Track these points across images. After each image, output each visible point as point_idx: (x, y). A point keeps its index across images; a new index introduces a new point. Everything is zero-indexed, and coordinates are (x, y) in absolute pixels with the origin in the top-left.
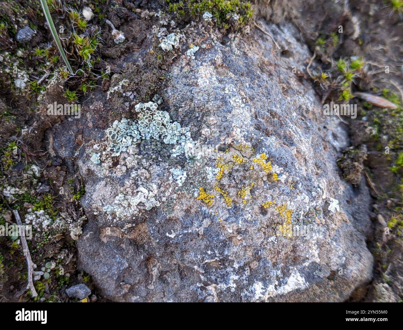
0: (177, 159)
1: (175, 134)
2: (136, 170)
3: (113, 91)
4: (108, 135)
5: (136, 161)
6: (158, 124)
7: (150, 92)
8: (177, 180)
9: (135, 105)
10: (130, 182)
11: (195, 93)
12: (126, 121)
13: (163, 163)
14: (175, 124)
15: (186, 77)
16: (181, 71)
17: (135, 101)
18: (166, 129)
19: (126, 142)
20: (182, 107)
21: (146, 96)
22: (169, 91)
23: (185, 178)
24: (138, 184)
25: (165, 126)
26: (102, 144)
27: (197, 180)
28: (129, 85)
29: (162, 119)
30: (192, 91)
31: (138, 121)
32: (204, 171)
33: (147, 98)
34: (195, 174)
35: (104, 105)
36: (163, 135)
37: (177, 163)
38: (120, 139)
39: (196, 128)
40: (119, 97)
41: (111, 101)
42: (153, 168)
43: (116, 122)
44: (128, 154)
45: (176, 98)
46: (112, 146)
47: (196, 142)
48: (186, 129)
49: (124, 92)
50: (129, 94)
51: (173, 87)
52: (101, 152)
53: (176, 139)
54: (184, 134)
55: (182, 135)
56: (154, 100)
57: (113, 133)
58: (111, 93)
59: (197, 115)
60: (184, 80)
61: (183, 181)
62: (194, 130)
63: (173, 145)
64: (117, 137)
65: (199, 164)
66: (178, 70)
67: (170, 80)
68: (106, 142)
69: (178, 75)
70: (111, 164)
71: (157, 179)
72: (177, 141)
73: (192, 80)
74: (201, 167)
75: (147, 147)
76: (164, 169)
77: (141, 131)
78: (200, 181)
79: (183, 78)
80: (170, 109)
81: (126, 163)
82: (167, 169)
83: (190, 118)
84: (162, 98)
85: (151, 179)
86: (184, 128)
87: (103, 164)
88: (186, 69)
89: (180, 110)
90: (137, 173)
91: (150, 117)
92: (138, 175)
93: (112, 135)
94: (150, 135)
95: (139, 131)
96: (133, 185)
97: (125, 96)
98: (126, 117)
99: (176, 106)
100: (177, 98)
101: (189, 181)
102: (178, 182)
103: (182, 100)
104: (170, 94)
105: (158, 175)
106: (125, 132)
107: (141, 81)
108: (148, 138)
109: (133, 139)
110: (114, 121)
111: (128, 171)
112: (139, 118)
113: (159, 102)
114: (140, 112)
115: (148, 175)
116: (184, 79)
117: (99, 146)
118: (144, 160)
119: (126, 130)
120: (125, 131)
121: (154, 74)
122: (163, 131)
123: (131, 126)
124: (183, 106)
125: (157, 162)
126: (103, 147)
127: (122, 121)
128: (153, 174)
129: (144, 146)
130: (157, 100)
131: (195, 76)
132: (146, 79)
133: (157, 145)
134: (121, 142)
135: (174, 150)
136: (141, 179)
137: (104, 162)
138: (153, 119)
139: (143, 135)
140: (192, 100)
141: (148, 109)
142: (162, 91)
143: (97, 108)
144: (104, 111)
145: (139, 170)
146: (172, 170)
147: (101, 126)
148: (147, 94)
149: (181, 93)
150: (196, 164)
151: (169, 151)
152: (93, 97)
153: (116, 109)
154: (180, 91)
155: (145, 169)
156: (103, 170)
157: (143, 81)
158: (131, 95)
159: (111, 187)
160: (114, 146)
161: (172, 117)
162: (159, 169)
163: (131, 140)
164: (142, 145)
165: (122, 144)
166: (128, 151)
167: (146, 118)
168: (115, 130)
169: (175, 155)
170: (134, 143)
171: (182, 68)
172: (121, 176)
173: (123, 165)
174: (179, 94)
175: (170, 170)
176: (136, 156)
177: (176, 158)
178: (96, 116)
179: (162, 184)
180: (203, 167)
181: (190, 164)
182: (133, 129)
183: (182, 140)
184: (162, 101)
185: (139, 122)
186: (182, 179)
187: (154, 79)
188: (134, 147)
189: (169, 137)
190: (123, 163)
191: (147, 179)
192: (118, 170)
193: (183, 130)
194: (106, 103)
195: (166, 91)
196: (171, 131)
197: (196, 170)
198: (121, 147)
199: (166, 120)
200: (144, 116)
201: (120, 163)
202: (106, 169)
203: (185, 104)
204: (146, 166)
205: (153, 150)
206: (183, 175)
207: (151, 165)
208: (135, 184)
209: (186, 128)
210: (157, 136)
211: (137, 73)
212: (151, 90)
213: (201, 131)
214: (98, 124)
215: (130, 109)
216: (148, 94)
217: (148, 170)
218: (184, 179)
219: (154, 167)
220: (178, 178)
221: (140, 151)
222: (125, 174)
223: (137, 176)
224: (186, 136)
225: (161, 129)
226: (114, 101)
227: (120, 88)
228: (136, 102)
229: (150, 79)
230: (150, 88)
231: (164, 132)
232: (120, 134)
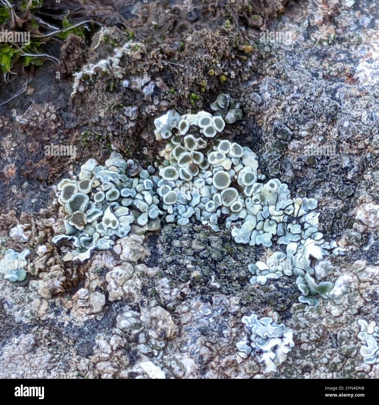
0: (267, 290)
1: (269, 218)
2: (136, 308)
3: (91, 72)
4: (61, 199)
5: (138, 282)
6: (221, 180)
7: (205, 83)
8: (261, 352)
9: (156, 116)
10: (112, 342)
11: (346, 97)
12: (122, 161)
13: (223, 297)
14: (272, 185)
15: (322, 56)
16: (307, 37)
17: (156, 102)
18: (245, 198)
19: (114, 223)
20: (300, 138)
21: (191, 92)
22: (264, 87)
23: (287, 350)
24: (135, 352)
25: (240, 190)
26: (39, 223)
27: (325, 360)
28: (143, 55)
29: (233, 166)
30: (335, 91)
31: (157, 170)
32: (351, 332)
33: (196, 100)
34: (319, 342)
35: (59, 115)
36: (233, 217)
37: (265, 303)
38: (95, 213)
39: (339, 202)
40: (108, 88)
41: (83, 102)
42: (190, 309)
43: (90, 165)
44: (116, 257)
45: (284, 110)
46: (68, 230)
47: (334, 244)
48: (304, 204)
49: (127, 76)
50: (139, 82)
51: (278, 76)
52: (33, 248)
53: (272, 230)
54: (298, 218)
55: (291, 219)
56: (214, 108)
57: (76, 194)
58: (86, 77)
59: (346, 163)
60: (313, 61)
61: (282, 360)
62: (332, 207)
63: (259, 249)
64: (89, 207)
65: (335, 311)
66: (298, 33)
67: (271, 56)
68: (52, 219)
69: (296, 46)
70: (57, 283)
71: (198, 342)
72: (275, 238)
73: (339, 65)
74: (342, 319)
75: (176, 243)
76: (225, 314)
77: (164, 197)
78: (335, 365)
79: (310, 55)
80: (263, 143)
81: (106, 283)
82: (235, 315)
83: (323, 170)
84: (241, 107)
85: (178, 340)
86: (298, 200)
87: (33, 283)
88: (322, 33)
89: (294, 144)
90: (138, 318)
91: (196, 157)
92: (140, 325)
93: (72, 199)
94: (190, 211)
95: (159, 197)
96: (119, 353)
97: (129, 89)
98: (121, 152)
99: (283, 132)
100: (288, 109)
101: (298, 361)
102: (266, 357)
103: (301, 117)
104: (267, 95)
105: (204, 332)
106: (114, 194)
107: (182, 49)
108: (184, 221)
109: (136, 218)
110: (84, 162)
111: (110, 310)
112: (163, 158)
113: (231, 116)
114: (168, 141)
115: (170, 326)
116: (313, 59)
117: (29, 228)
118: (165, 281)
119: (119, 188)
120: (114, 189)
121: (224, 33)
122: (232, 204)
123: (136, 180)
124: (304, 133)
125: (203, 292)
126: (42, 234)
127: (108, 162)
128: (188, 327)
129: (170, 240)
130: (224, 112)
131: (349, 55)
132: (196, 44)
133: (209, 243)
134: (99, 220)
135: (260, 265)
136: (148, 338)
137: (37, 278)
138: (205, 163)
139: (170, 210)
140: (332, 119)
141: (195, 130)
142: (242, 88)
143: (36, 121)
144: (56, 131)
145: (144, 310)
146: (249, 318)
147: (41, 175)
148: (196, 85)
149: (301, 96)
150: (329, 312)
151: (243, 265)
152: (30, 91)
153: (96, 124)
154: (299, 91)
155: (165, 307)
156: (31, 300)
157: (187, 50)
158: (147, 84)
159: (49, 356)
160: (75, 232)
161: (266, 164)
162: (209, 312)
163: (131, 218)
164: (162, 238)
165: (101, 227)
166: (117, 249)
167: (185, 160)
168: (84, 185)
169: (262, 279)
170: (139, 230)
171: (311, 28)
172: (86, 322)
173: (98, 289)
174: (294, 98)
175: (243, 320)
176: (140, 267)
177: (265, 287)
178: (30, 145)
179: (211, 359)
180: (350, 321)
181: (307, 309)
182: (139, 187)
183: (289, 237)
184: (240, 114)
185: (162, 171)
186: (279, 351)
187: (222, 47)
188: (136, 241)
189: (249, 224)
190: (95, 284)
191: (167, 340)
192: (80, 303)
193: (297, 207)
194: (66, 109)
195: (256, 87)
196: (258, 207)
197: (325, 328)
198: (96, 236)
199: (246, 170)
200: (179, 152)
201: (87, 284)
202: (42, 298)
203: (311, 130)
204: (168, 297)
205: (196, 254)
206: (282, 337)
207: (183, 297)
208: (127, 350)
209: (307, 200)
210: (214, 218)
211: (171, 32)
212: (210, 79)
213: (351, 213)
214: (35, 170)
215: (138, 130)
216: (200, 87)
217: (172, 311)
218: (283, 350)
219: (194, 303)
220: (267, 347)
221: (155, 253)
222: (99, 318)
223: (138, 325)
224: (302, 225)
225: (227, 198)
226: (93, 103)
227: (115, 65)
228: (158, 106)
229: (210, 44)
230: (206, 71)
231: (237, 207)
232: (99, 196)
